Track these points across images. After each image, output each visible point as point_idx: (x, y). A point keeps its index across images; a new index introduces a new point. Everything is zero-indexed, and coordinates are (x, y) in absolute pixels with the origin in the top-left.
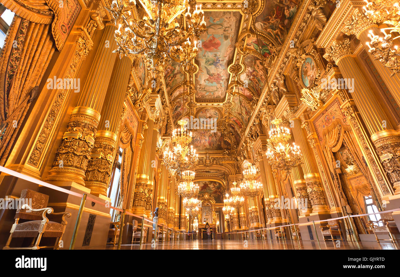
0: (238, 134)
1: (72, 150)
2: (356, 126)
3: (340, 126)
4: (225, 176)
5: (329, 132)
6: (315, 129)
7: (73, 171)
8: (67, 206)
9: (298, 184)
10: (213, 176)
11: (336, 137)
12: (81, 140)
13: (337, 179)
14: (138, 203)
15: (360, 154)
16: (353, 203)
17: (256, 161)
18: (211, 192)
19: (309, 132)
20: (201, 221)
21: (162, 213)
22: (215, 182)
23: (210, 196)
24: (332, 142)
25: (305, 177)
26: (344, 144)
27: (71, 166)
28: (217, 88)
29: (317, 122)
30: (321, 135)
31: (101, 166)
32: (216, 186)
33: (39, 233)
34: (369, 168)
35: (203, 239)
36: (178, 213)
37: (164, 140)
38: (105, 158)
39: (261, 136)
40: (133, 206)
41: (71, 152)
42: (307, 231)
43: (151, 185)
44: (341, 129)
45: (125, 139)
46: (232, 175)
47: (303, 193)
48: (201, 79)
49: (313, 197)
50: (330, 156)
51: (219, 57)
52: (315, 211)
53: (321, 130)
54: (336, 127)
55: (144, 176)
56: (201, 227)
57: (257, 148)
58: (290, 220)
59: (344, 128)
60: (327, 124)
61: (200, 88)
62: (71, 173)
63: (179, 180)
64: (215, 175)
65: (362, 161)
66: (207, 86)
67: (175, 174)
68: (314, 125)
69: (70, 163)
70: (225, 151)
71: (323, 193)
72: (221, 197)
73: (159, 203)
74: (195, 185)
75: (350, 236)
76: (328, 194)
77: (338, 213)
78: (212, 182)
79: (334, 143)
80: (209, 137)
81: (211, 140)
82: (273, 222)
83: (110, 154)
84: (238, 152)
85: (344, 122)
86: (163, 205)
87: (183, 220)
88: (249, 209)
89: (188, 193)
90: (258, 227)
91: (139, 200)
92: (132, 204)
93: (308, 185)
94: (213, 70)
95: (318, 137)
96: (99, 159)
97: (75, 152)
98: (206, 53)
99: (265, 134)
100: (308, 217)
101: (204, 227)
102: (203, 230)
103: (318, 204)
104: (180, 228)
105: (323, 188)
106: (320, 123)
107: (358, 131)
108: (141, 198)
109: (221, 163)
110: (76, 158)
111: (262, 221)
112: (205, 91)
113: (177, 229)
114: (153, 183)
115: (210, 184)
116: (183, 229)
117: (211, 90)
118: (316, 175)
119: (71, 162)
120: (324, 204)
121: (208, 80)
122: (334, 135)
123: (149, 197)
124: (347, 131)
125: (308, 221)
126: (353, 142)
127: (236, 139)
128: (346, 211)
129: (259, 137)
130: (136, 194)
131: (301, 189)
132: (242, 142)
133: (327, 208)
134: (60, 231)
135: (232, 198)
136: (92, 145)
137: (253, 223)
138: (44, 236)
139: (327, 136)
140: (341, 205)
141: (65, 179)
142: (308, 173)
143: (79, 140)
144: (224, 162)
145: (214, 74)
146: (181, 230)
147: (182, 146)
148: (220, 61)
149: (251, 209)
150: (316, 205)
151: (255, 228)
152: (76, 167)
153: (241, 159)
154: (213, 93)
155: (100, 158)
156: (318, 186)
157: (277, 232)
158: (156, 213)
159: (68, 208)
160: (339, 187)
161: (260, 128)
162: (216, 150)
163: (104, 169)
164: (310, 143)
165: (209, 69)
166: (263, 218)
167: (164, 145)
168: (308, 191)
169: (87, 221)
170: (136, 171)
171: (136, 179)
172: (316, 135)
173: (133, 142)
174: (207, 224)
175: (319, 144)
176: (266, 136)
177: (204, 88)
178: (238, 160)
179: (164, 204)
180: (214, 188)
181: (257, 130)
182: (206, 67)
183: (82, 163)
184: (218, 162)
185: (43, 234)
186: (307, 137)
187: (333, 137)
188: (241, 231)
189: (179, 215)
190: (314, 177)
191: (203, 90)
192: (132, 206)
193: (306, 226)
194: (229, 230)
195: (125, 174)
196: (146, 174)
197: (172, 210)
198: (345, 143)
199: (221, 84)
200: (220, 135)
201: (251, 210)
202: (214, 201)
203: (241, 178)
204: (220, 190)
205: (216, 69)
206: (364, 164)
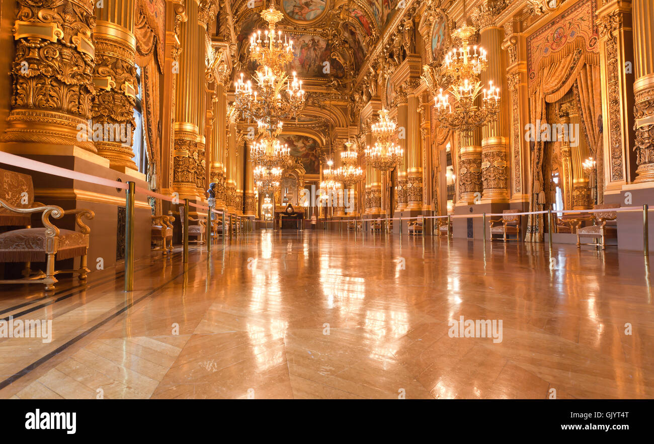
0: (361, 48)
1: (49, 72)
2: (612, 56)
3: (579, 53)
4: (326, 127)
5: (552, 63)
6: (528, 54)
7: (66, 122)
8: (78, 196)
9: (467, 154)
10: (304, 127)
11: (564, 73)
12: (64, 45)
13: (539, 149)
14: (182, 176)
15: (597, 109)
16: (552, 188)
17: (392, 105)
18: (299, 154)
19: (513, 59)
20: (279, 202)
21: (220, 192)
22: (307, 138)
23: (296, 162)
24: (553, 83)
25: (483, 143)
26: (574, 89)
27: (59, 109)
29: (535, 40)
30: (535, 67)
31: (115, 109)
32: (308, 144)
33: (47, 255)
34: (602, 137)
35: (282, 228)
36: (241, 189)
37: (217, 49)
38: (121, 89)
39: (411, 56)
40: (174, 182)
41: (49, 75)
42: (466, 225)
43: (201, 143)
44: (578, 59)
45: (143, 45)
46: (340, 127)
47: (472, 168)
49: (490, 176)
50: (539, 109)
52: (487, 197)
53: (537, 57)
54: (571, 55)
55: (188, 127)
56: (279, 211)
57: (398, 80)
58: (436, 207)
59: (585, 58)
60: (554, 47)
62: (62, 125)
63: (242, 132)
64: (308, 124)
65: (596, 123)
67: (236, 120)
68: (527, 46)
69: (54, 101)
70: (332, 81)
71: (507, 171)
72: (316, 163)
73: (213, 175)
74: (282, 146)
75: (532, 236)
76: (516, 173)
77: (523, 202)
78: (300, 137)
79: (556, 85)
80: (301, 48)
81: (305, 55)
82: (409, 209)
83: (129, 81)
84: (356, 85)
85: (591, 46)
86: (220, 177)
87: (250, 201)
88: (366, 186)
89: (268, 159)
90: (377, 213)
91: (184, 171)
92: (172, 179)
93: (486, 156)
95: (529, 70)
96: (107, 92)
97: (59, 77)
99: (419, 53)
100: (471, 206)
101: (284, 211)
102: (281, 215)
103: (494, 188)
104: (244, 212)
105: (509, 163)
106: (541, 42)
107: (611, 67)
108: (188, 167)
109: (322, 103)
110: (64, 91)
111: (386, 206)
113: (240, 214)
114: (204, 141)
115: (298, 141)
116: (250, 214)
118: (504, 140)
119: (56, 99)
120: (503, 188)
122: (562, 70)
123: (200, 165)
124: (590, 65)
125: (471, 210)
126: (592, 88)
127: (356, 58)
128: (537, 199)
129: (407, 60)
130: (177, 160)
131: (469, 162)
132: (369, 66)
133: (507, 193)
134: (81, 246)
135: (342, 169)
136: (92, 61)
137: (370, 207)
138: (58, 259)
139: (546, 71)
140: (533, 191)
141: (52, 140)
142: (491, 136)
143: (60, 47)
144: (327, 102)
146: (247, 215)
147: (273, 71)
149: (370, 186)
150: (491, 188)
151: (373, 215)
152: (70, 112)
153: (361, 98)
155: (109, 88)
156: (502, 159)
157: (412, 224)
158: (210, 192)
159: (80, 199)
160: (538, 163)
161: (412, 40)
162: (314, 76)
163: (122, 115)
164: (509, 82)
166: (388, 201)
167: (218, 62)
168: (483, 167)
169: (116, 219)
170: (173, 116)
171: (174, 131)
172: (525, 66)
173: (160, 52)
174: (290, 206)
175: (526, 84)
176: (420, 57)
178: (354, 101)
179: (222, 175)
180: (304, 149)
181: (406, 44)
183: (79, 102)
184: (316, 101)
185: (56, 255)
186: (507, 69)
187: (557, 74)
188: (347, 218)
189: (242, 191)
190: (499, 144)
192: (172, 182)
193: (465, 218)
194: (326, 216)
195: (153, 122)
196: (193, 122)
197: (233, 184)
198: (577, 87)
200: (325, 46)
201: (370, 189)
202: (304, 171)
203: (356, 133)
204: (314, 152)
206: (597, 129)
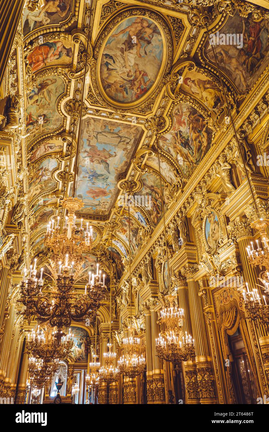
28: (97, 138)
48: (121, 158)
51: (90, 182)
61: (128, 143)
66: (115, 145)
94: (100, 168)
98: (105, 187)
112: (121, 137)
117: (109, 136)
121: (110, 156)
145: (99, 163)
148: (88, 176)
154: (107, 130)
165: (105, 171)
177: (120, 142)
182: (109, 173)
191: (124, 139)
199: (89, 145)
205: (95, 169)
